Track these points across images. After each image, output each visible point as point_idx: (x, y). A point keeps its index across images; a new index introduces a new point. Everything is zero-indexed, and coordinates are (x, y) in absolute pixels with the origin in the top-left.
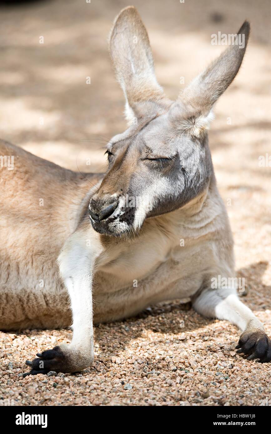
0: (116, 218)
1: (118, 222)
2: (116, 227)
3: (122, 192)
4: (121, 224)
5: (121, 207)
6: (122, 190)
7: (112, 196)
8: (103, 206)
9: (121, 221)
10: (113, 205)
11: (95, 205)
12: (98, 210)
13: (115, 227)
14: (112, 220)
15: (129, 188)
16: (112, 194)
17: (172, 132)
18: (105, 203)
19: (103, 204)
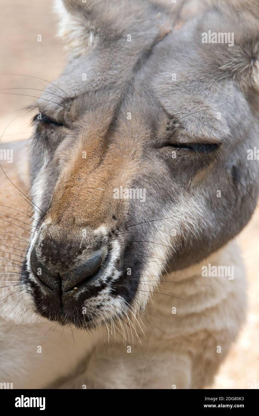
0: (103, 286)
1: (106, 297)
2: (102, 308)
3: (116, 222)
4: (113, 300)
5: (115, 259)
6: (114, 217)
7: (96, 232)
8: (79, 257)
9: (114, 294)
10: (99, 253)
11: (59, 252)
12: (64, 266)
13: (98, 307)
14: (95, 292)
15: (128, 214)
16: (95, 227)
17: (211, 76)
18: (84, 248)
19: (80, 252)
